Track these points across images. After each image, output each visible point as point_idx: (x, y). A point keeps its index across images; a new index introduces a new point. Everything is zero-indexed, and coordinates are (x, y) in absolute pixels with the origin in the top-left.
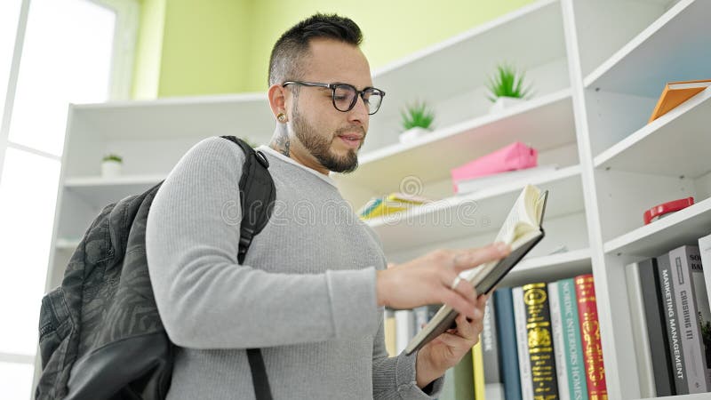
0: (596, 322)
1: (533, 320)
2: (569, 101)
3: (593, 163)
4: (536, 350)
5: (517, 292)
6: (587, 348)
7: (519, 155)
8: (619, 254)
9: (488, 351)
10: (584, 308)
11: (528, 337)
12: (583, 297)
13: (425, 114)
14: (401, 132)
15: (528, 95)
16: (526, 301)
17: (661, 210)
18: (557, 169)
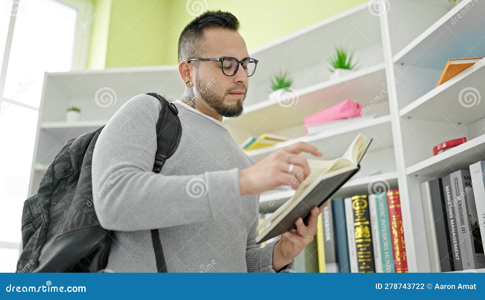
0: (400, 222)
1: (358, 220)
2: (383, 72)
3: (399, 113)
4: (360, 241)
5: (348, 201)
6: (395, 239)
7: (349, 108)
8: (416, 176)
9: (328, 241)
10: (393, 212)
11: (355, 232)
12: (392, 204)
13: (286, 80)
14: (270, 92)
15: (355, 68)
16: (354, 207)
17: (444, 146)
18: (375, 117)
